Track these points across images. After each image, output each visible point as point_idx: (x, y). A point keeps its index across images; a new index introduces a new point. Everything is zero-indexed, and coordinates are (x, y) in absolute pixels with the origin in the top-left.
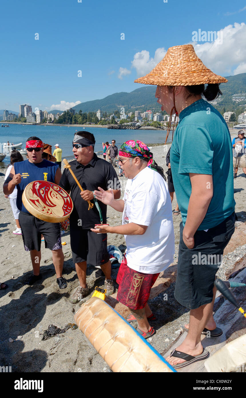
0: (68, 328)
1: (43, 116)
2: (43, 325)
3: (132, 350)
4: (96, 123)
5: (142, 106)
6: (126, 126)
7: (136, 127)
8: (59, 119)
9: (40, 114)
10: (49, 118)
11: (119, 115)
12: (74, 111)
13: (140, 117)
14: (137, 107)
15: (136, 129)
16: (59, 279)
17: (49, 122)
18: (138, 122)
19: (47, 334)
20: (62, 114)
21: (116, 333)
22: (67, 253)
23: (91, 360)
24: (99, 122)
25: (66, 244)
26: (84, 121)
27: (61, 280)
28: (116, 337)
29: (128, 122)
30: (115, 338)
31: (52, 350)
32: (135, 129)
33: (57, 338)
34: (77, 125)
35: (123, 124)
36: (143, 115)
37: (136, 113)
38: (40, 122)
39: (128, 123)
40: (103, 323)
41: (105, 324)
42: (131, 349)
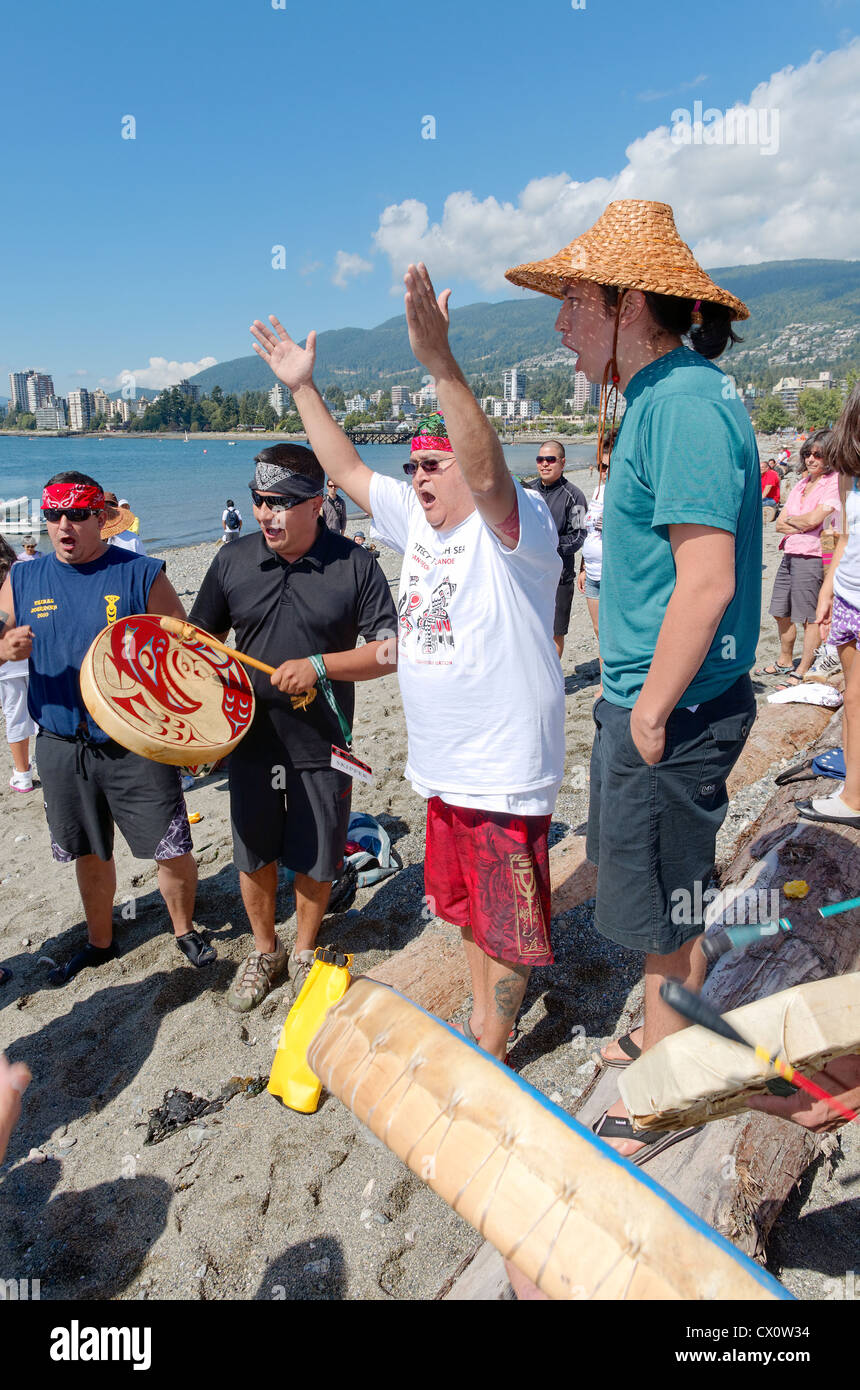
0: (230, 1094)
1: (94, 408)
2: (145, 1093)
3: (512, 1140)
4: (270, 427)
5: (413, 370)
6: (366, 433)
7: (397, 436)
8: (147, 418)
9: (82, 401)
10: (112, 415)
11: (343, 400)
12: (195, 388)
13: (407, 404)
14: (398, 373)
15: (396, 443)
16: (184, 938)
17: (112, 427)
18: (404, 420)
19: (162, 1122)
20: (157, 399)
21: (455, 1095)
22: (205, 848)
23: (317, 1190)
24: (277, 422)
25: (200, 820)
26: (228, 420)
27: (194, 940)
28: (457, 1105)
29: (370, 422)
30: (453, 1110)
31: (181, 1174)
32: (393, 443)
33: (195, 1133)
34: (209, 434)
35: (355, 429)
36: (418, 398)
37: (396, 391)
38: (84, 429)
39: (372, 425)
40: (409, 1066)
41: (415, 1069)
42: (508, 1139)
